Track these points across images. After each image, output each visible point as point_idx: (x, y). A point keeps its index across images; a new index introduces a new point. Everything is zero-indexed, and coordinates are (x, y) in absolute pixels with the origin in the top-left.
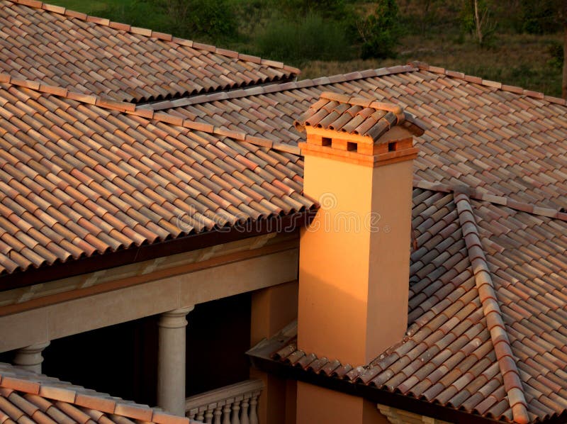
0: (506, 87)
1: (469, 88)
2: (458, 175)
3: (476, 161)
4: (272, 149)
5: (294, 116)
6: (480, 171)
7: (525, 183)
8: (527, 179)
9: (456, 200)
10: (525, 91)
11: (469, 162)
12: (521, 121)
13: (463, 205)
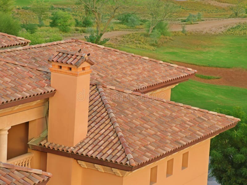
0: (106, 47)
1: (93, 48)
2: (95, 79)
3: (100, 74)
4: (37, 70)
5: (35, 58)
6: (102, 77)
7: (117, 81)
8: (118, 80)
9: (98, 88)
10: (112, 49)
11: (98, 74)
12: (113, 59)
13: (101, 89)
